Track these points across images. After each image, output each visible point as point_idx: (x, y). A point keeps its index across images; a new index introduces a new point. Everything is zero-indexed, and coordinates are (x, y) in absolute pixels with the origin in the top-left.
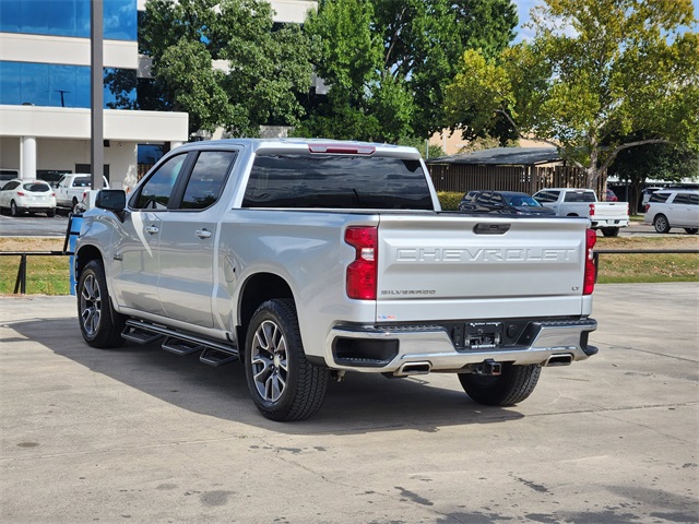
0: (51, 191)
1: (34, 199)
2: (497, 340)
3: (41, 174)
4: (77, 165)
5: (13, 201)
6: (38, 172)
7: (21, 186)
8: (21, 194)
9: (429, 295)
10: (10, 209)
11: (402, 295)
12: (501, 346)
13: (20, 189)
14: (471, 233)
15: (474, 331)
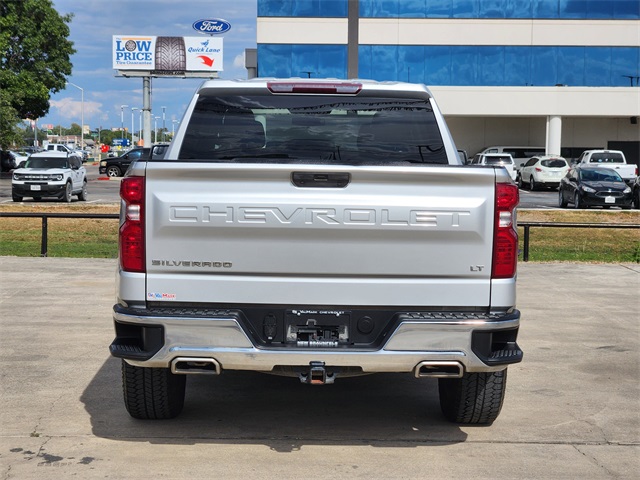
0: (567, 167)
1: (551, 174)
2: (344, 336)
3: (565, 152)
4: (609, 142)
5: (532, 176)
6: (562, 149)
7: (539, 162)
8: (539, 170)
9: (222, 269)
10: (529, 184)
11: (182, 268)
12: (350, 344)
13: (538, 165)
14: (288, 185)
15: (299, 322)
